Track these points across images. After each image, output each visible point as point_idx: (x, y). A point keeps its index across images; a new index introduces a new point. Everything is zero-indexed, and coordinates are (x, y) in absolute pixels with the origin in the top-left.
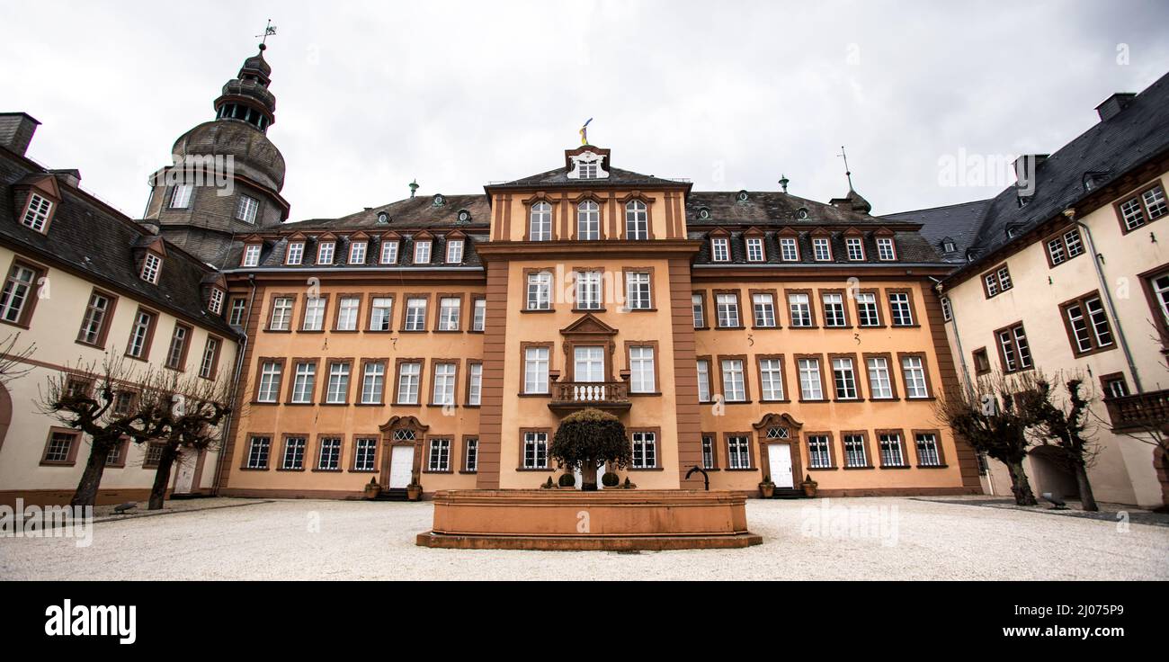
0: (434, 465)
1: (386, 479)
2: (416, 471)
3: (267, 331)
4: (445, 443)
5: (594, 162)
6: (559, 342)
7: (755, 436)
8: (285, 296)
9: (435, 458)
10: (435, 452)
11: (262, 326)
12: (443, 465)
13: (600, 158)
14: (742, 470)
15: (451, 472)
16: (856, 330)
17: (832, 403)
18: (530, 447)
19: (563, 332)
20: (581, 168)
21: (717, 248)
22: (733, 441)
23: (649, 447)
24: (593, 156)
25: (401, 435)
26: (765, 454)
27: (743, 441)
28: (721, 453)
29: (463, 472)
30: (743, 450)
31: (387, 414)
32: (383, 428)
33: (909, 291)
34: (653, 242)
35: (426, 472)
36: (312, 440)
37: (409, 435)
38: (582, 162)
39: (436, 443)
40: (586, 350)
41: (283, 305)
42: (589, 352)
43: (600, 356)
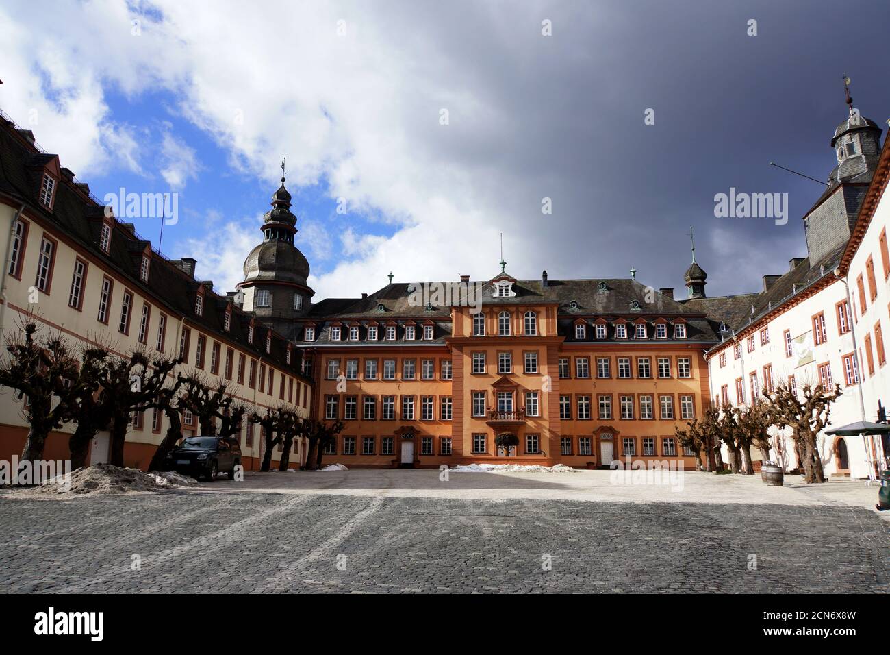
0: (424, 451)
1: (399, 459)
2: (415, 454)
3: (326, 379)
4: (429, 440)
5: (508, 286)
6: (490, 390)
7: (594, 437)
8: (334, 359)
9: (424, 448)
10: (424, 444)
11: (323, 377)
12: (429, 451)
13: (511, 284)
14: (586, 455)
15: (433, 455)
16: (655, 380)
17: (637, 421)
18: (477, 442)
19: (493, 385)
20: (500, 290)
21: (579, 330)
22: (582, 440)
23: (535, 443)
24: (507, 283)
25: (406, 436)
26: (599, 448)
27: (587, 440)
28: (575, 446)
29: (439, 455)
30: (588, 445)
31: (398, 425)
32: (396, 432)
33: (690, 357)
34: (539, 337)
35: (420, 455)
36: (359, 439)
37: (410, 436)
38: (500, 286)
39: (424, 440)
40: (504, 394)
41: (334, 364)
42: (505, 395)
43: (511, 397)
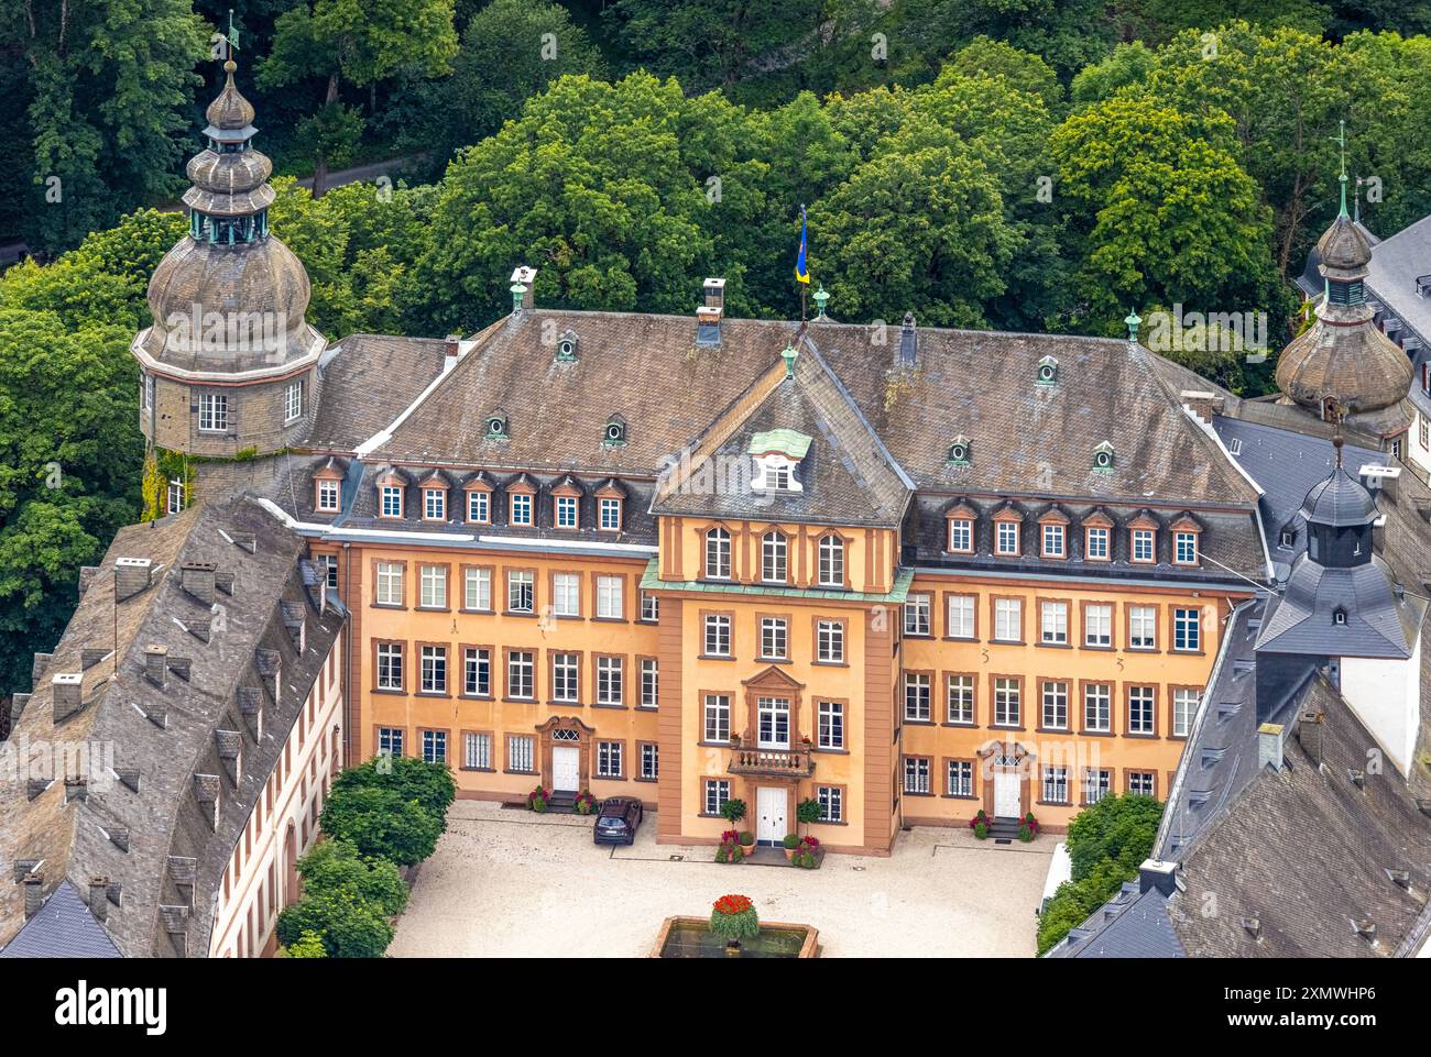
0: (604, 769)
1: (548, 781)
2: (583, 775)
3: (375, 606)
4: (615, 746)
5: (786, 468)
6: (741, 692)
7: (981, 762)
8: (391, 563)
9: (604, 762)
10: (604, 755)
11: (366, 600)
13: (792, 465)
14: (961, 797)
15: (624, 778)
17: (1076, 735)
18: (713, 793)
19: (745, 683)
20: (768, 473)
22: (954, 765)
23: (835, 800)
24: (784, 461)
25: (562, 736)
26: (990, 784)
27: (966, 766)
28: (938, 779)
29: (638, 779)
30: (966, 774)
31: (543, 712)
32: (539, 728)
35: (596, 777)
36: (454, 734)
37: (571, 736)
38: (768, 467)
39: (604, 745)
40: (770, 700)
41: (390, 572)
42: (774, 703)
43: (786, 707)
